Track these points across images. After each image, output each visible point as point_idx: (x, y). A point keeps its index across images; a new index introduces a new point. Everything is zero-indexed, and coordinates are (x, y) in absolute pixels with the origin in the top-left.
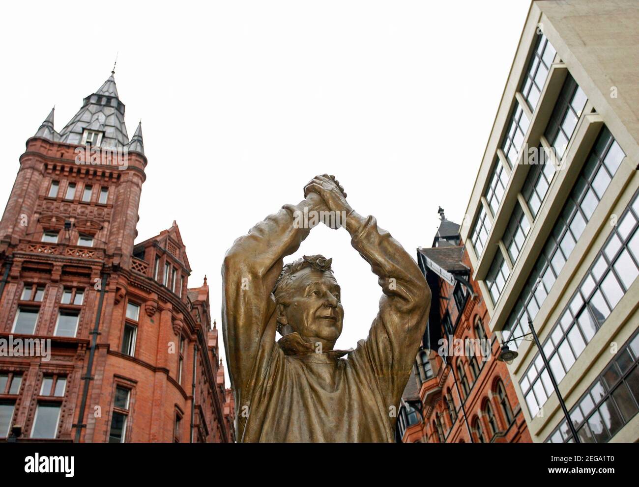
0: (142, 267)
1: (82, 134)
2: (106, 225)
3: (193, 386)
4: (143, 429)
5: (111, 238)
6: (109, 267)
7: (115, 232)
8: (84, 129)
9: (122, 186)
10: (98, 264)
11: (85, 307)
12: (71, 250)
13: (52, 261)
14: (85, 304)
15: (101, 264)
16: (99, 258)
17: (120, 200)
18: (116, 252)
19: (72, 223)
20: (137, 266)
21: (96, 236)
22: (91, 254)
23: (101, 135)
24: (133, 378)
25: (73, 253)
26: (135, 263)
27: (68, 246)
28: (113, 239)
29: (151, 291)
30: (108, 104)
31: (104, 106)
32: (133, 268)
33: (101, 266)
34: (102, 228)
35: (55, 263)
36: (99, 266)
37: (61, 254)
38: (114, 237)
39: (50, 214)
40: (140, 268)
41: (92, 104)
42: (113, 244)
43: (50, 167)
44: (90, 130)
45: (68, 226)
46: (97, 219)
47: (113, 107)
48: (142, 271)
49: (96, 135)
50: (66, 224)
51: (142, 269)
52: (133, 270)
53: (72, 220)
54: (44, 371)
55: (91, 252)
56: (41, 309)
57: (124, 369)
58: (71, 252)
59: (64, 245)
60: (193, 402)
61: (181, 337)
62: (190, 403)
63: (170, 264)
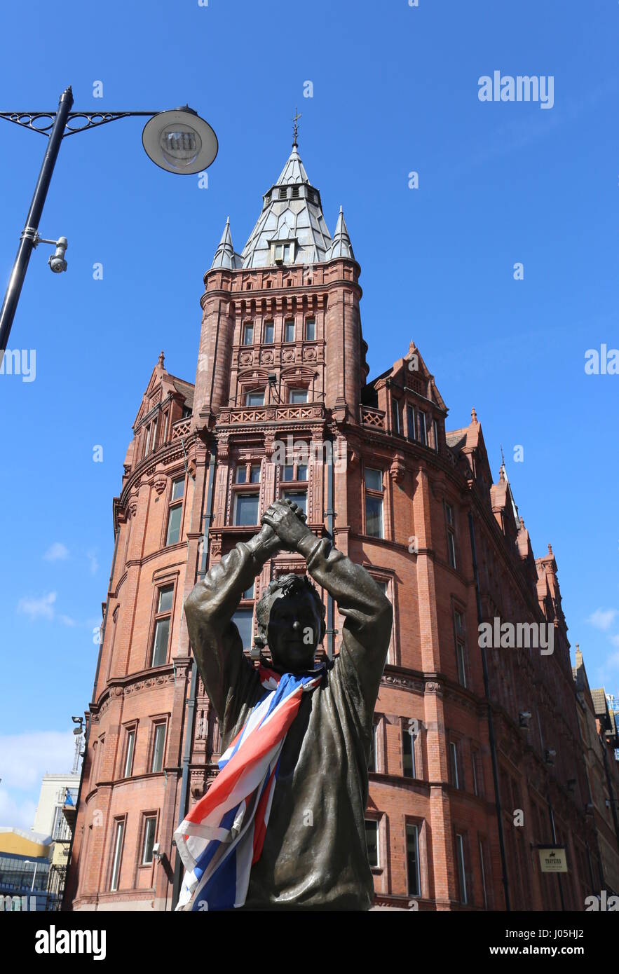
0: (377, 417)
1: (270, 248)
2: (319, 369)
3: (475, 567)
4: (411, 630)
5: (330, 386)
6: (333, 426)
7: (333, 377)
8: (270, 243)
9: (332, 311)
10: (318, 425)
11: (312, 483)
12: (282, 412)
13: (261, 430)
14: (312, 478)
15: (321, 425)
16: (317, 416)
17: (332, 331)
18: (338, 404)
19: (278, 375)
20: (369, 418)
21: (310, 387)
22: (307, 413)
23: (292, 245)
24: (388, 566)
25: (285, 414)
26: (366, 414)
27: (277, 407)
28: (332, 387)
29: (393, 449)
30: (296, 196)
31: (291, 200)
32: (365, 421)
33: (322, 427)
34: (317, 374)
35: (265, 432)
36: (319, 427)
37: (271, 419)
38: (333, 384)
39: (250, 368)
40: (373, 419)
41: (275, 202)
42: (333, 393)
43: (238, 305)
44: (278, 241)
45: (273, 379)
46: (307, 362)
47: (302, 199)
48: (377, 424)
49: (287, 246)
50: (270, 379)
51: (377, 420)
52: (365, 424)
53: (277, 371)
54: (278, 568)
55: (306, 410)
56: (261, 492)
57: (375, 556)
58: (282, 415)
59: (272, 407)
60: (477, 588)
61: (446, 504)
62: (472, 590)
63: (414, 406)
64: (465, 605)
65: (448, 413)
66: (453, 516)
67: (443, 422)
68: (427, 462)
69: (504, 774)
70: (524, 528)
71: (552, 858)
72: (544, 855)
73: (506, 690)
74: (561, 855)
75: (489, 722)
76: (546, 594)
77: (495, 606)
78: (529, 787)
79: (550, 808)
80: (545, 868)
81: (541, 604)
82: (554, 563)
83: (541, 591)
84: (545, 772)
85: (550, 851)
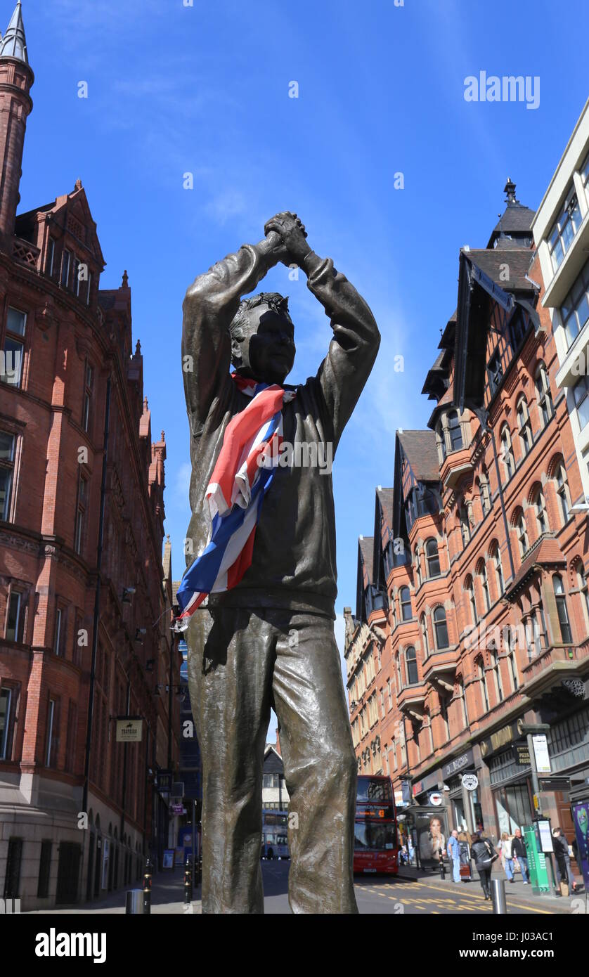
0: (30, 253)
3: (106, 435)
20: (21, 253)
24: (19, 418)
26: (18, 246)
29: (45, 292)
48: (30, 261)
51: (30, 257)
52: (16, 258)
57: (6, 404)
60: (104, 458)
61: (88, 365)
62: (100, 457)
63: (72, 251)
64: (91, 473)
65: (105, 267)
66: (92, 378)
67: (98, 276)
68: (76, 314)
69: (100, 645)
70: (147, 408)
71: (129, 728)
72: (122, 725)
73: (113, 563)
74: (138, 726)
75: (97, 593)
76: (155, 479)
77: (117, 479)
78: (116, 662)
79: (128, 684)
80: (120, 738)
81: (149, 487)
82: (164, 449)
83: (152, 476)
84: (132, 649)
85: (127, 722)
